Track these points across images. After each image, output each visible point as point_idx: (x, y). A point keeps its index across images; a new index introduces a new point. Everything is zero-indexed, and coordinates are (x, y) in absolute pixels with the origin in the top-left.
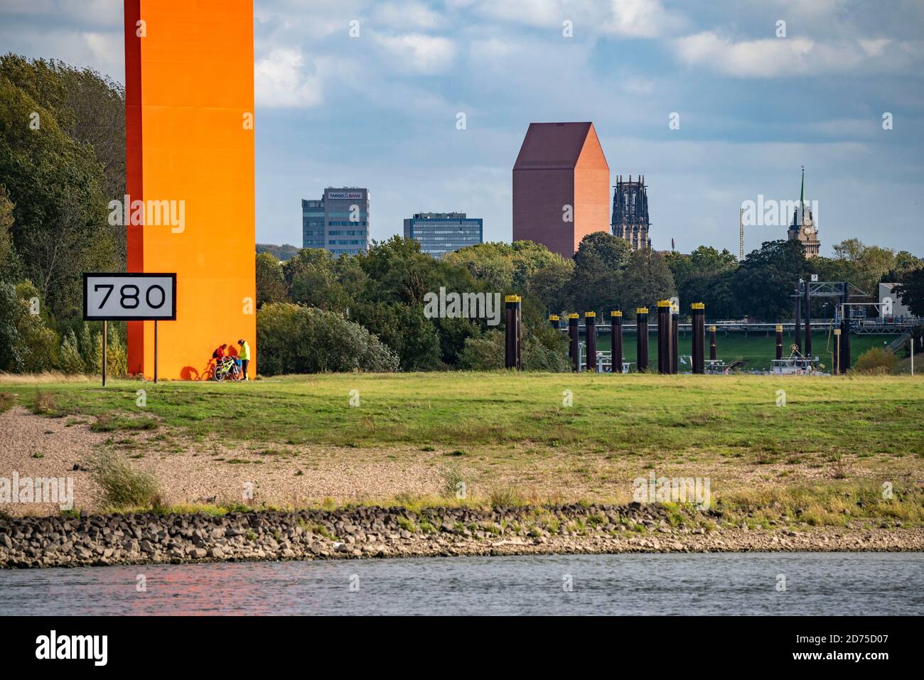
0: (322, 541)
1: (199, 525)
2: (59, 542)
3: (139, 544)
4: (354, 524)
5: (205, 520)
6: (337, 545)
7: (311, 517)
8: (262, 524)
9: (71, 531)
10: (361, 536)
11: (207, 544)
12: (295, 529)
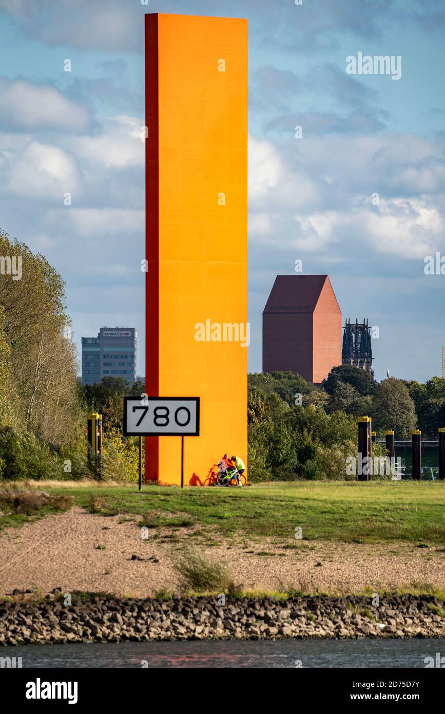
0: (369, 622)
1: (269, 607)
2: (160, 620)
3: (223, 622)
4: (393, 609)
5: (273, 603)
6: (382, 626)
7: (357, 602)
8: (319, 607)
9: (168, 611)
10: (400, 619)
11: (277, 623)
12: (346, 612)
